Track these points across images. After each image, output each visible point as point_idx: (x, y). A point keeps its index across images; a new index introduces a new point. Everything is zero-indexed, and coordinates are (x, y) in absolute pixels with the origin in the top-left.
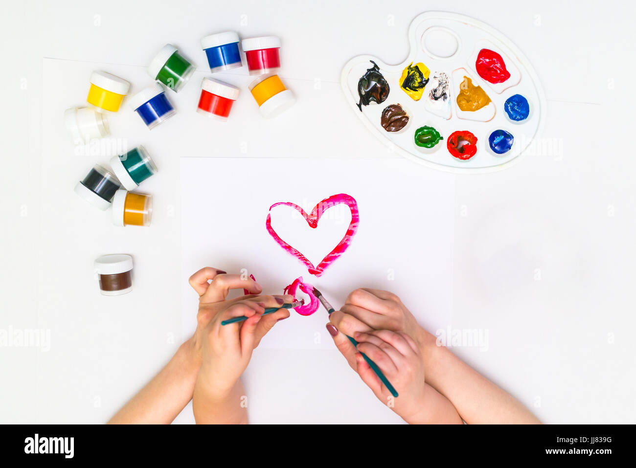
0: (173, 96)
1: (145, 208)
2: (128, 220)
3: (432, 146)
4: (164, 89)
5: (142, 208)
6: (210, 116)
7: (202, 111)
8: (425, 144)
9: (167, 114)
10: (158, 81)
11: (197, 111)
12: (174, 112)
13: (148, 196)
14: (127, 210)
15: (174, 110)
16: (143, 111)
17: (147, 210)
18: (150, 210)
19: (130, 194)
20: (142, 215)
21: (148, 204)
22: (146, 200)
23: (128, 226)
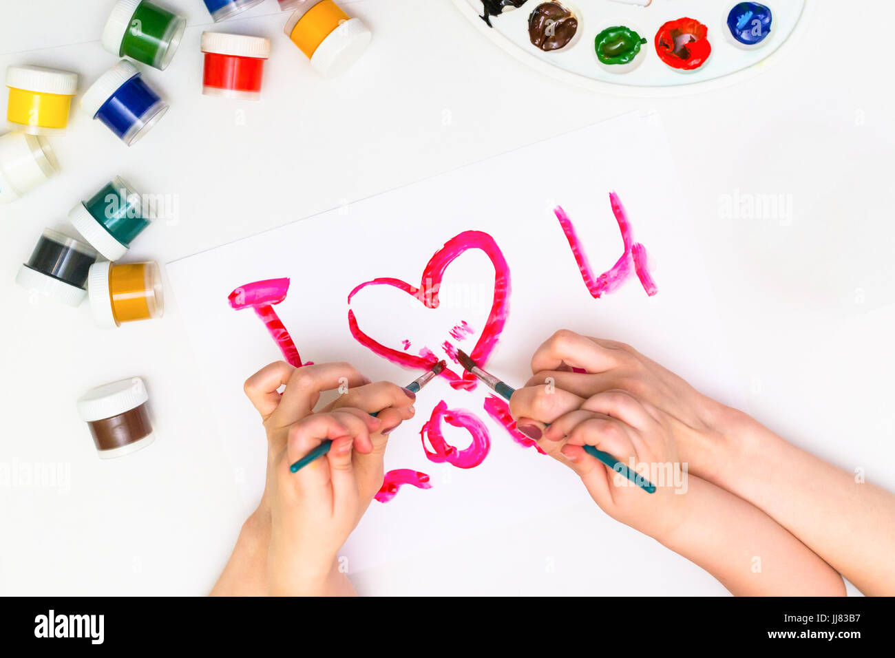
0: (154, 77)
1: (147, 284)
2: (122, 314)
3: (631, 59)
4: (138, 70)
5: (142, 287)
6: (230, 96)
7: (211, 90)
8: (617, 59)
9: (151, 110)
10: (126, 57)
11: (204, 93)
12: (162, 105)
13: (149, 263)
14: (116, 297)
15: (163, 102)
16: (108, 114)
17: (150, 288)
18: (158, 287)
19: (115, 266)
20: (145, 299)
21: (150, 275)
22: (146, 271)
23: (124, 325)
